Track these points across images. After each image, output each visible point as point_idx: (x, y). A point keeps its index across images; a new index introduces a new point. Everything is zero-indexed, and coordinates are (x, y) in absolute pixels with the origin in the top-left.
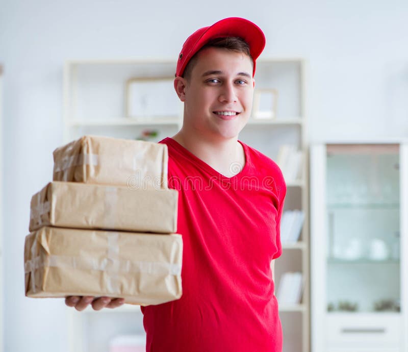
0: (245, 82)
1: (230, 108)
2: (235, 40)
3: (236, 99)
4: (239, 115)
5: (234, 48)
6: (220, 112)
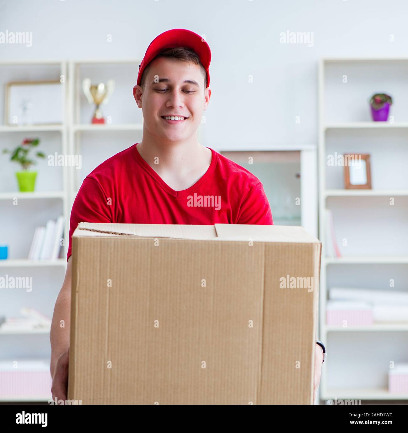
1: (176, 112)
2: (180, 49)
3: (183, 105)
4: (187, 119)
6: (168, 116)
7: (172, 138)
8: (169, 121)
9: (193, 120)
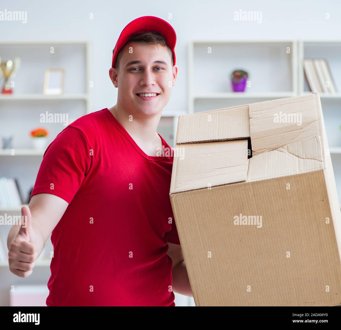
1: (149, 90)
2: (149, 34)
3: (155, 83)
4: (159, 95)
5: (149, 41)
7: (147, 112)
8: (144, 98)
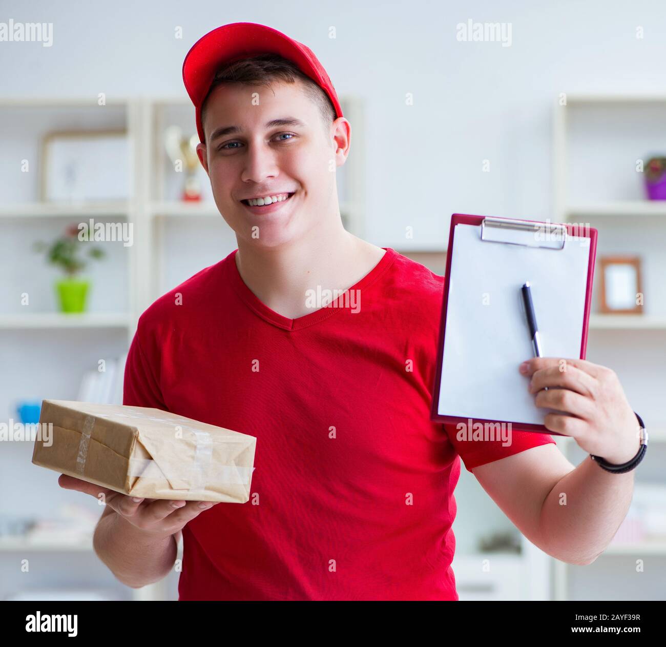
0: (293, 136)
9: (306, 193)
